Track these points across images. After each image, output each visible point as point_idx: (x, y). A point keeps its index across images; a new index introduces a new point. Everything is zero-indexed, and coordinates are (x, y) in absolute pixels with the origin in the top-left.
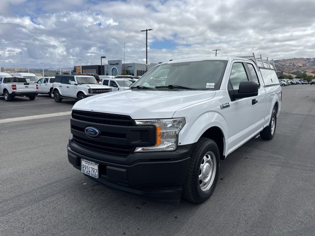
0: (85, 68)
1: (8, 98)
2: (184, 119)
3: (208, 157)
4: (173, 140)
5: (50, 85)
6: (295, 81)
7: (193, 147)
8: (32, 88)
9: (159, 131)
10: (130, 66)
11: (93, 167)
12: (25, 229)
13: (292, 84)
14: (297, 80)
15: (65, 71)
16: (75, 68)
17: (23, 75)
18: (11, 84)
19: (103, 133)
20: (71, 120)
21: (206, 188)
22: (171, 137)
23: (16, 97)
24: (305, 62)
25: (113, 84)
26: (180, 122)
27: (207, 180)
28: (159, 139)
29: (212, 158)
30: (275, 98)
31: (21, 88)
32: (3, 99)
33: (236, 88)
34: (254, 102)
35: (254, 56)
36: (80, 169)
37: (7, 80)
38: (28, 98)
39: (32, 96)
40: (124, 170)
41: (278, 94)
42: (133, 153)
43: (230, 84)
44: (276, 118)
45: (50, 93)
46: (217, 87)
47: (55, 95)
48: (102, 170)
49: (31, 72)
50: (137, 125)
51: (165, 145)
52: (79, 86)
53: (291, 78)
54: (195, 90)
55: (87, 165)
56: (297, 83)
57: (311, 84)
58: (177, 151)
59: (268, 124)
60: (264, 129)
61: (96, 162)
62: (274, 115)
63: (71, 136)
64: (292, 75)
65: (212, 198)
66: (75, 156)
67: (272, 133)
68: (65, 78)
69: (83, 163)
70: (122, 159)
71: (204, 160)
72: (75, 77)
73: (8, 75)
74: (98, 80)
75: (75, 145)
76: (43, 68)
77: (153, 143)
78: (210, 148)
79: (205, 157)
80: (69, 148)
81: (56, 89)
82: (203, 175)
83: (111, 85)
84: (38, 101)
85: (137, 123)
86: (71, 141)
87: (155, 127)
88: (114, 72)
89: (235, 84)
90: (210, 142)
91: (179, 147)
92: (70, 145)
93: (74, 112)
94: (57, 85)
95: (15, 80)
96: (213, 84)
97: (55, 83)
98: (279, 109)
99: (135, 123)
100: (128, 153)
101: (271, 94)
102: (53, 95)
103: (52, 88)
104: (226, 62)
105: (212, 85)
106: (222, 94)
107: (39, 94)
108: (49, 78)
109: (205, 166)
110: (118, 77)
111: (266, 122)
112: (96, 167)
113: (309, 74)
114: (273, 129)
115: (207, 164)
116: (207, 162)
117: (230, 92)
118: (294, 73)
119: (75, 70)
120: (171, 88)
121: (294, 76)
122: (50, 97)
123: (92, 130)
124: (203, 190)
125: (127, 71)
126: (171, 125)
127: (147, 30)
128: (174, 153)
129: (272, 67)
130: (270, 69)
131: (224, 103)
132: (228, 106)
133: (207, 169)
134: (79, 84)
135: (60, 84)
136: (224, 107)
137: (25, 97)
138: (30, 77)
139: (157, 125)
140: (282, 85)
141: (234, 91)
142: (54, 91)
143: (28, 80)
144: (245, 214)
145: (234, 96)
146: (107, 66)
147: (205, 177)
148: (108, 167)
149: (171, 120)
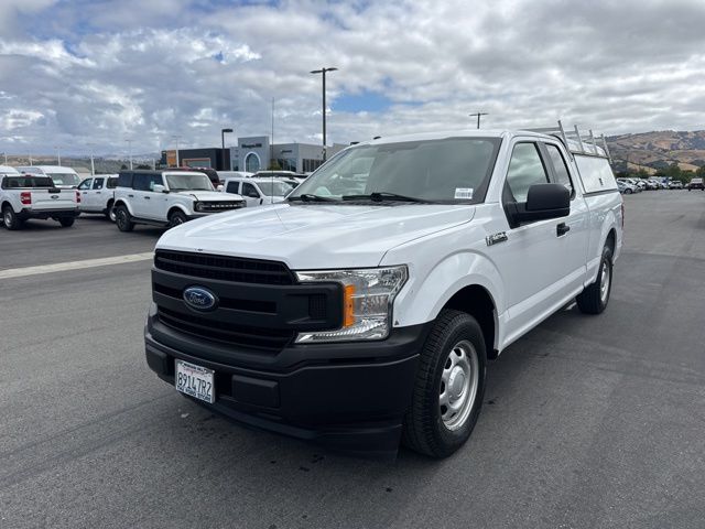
0: (185, 154)
1: (12, 223)
2: (405, 268)
3: (459, 353)
4: (382, 316)
5: (107, 193)
6: (654, 181)
7: (427, 330)
8: (66, 200)
9: (350, 297)
10: (287, 149)
11: (202, 377)
13: (648, 188)
14: (659, 181)
15: (140, 161)
16: (164, 155)
17: (46, 171)
18: (19, 192)
19: (223, 302)
20: (153, 272)
21: (456, 424)
22: (377, 309)
23: (31, 220)
24: (675, 141)
25: (249, 190)
26: (397, 276)
27: (457, 405)
28: (349, 312)
29: (468, 355)
30: (609, 221)
31: (41, 200)
33: (522, 198)
34: (561, 230)
35: (560, 128)
36: (173, 383)
37: (10, 183)
38: (58, 223)
39: (66, 218)
40: (272, 384)
41: (615, 212)
42: (292, 345)
43: (508, 190)
44: (610, 266)
45: (106, 211)
46: (479, 198)
47: (119, 217)
48: (222, 383)
49: (64, 163)
50: (300, 283)
51: (364, 328)
52: (172, 195)
53: (644, 176)
54: (430, 203)
55: (188, 373)
56: (658, 188)
57: (690, 188)
58: (390, 340)
59: (593, 279)
60: (586, 289)
61: (209, 367)
62: (607, 259)
63: (153, 309)
64: (646, 169)
65: (470, 444)
66: (161, 354)
67: (603, 298)
68: (141, 178)
69: (181, 368)
70: (268, 359)
71: (450, 361)
72: (164, 174)
73: (12, 171)
74: (216, 181)
75: (162, 329)
76: (92, 155)
77: (337, 324)
78: (464, 333)
79: (453, 354)
80: (149, 336)
81: (121, 203)
82: (449, 393)
83: (245, 193)
84: (81, 229)
85: (301, 277)
86: (153, 320)
87: (340, 286)
88: (251, 165)
89: (520, 189)
90: (464, 320)
91: (394, 332)
92: (150, 329)
93: (161, 253)
94: (122, 193)
95: (29, 182)
96: (471, 190)
97: (118, 189)
98: (619, 245)
99: (295, 277)
100: (281, 345)
101: (601, 211)
102: (113, 215)
103: (111, 201)
104: (498, 142)
105: (467, 192)
106: (489, 215)
107: (82, 214)
108: (106, 177)
109: (453, 374)
110: (261, 175)
111: (590, 274)
112: (209, 378)
113: (684, 166)
114: (604, 289)
115: (458, 369)
116: (457, 365)
117: (506, 209)
118: (651, 165)
119: (164, 160)
120: (376, 199)
121: (652, 171)
122: (107, 219)
123: (200, 294)
124: (450, 428)
125: (280, 162)
126: (376, 282)
127: (324, 71)
128: (385, 345)
129: (601, 152)
130: (597, 156)
131: (494, 233)
132: (504, 239)
133: (458, 380)
134: (172, 190)
135: (130, 191)
136: (495, 242)
137: (50, 221)
138: (62, 176)
139: (345, 282)
140: (625, 192)
141: (517, 206)
142: (116, 206)
143: (58, 183)
144: (543, 482)
145: (517, 216)
146: (236, 150)
147: (454, 399)
148: (235, 378)
149: (377, 271)
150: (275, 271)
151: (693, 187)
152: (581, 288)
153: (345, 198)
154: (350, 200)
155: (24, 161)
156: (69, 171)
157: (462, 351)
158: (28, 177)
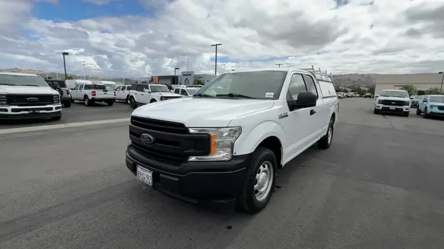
0: (160, 78)
1: (88, 103)
2: (240, 128)
3: (264, 167)
4: (229, 150)
5: (127, 92)
6: (351, 94)
7: (250, 157)
8: (110, 95)
9: (214, 141)
10: (200, 77)
11: (147, 174)
12: (75, 237)
13: (348, 97)
14: (352, 94)
15: (143, 80)
16: (152, 78)
17: (104, 83)
18: (91, 91)
19: (157, 140)
20: (130, 126)
21: (261, 198)
22: (226, 146)
23: (96, 102)
24: (360, 78)
25: (184, 92)
26: (237, 131)
27: (263, 190)
28: (213, 148)
29: (269, 167)
30: (333, 109)
31: (100, 94)
32: (84, 104)
33: (295, 98)
34: (312, 112)
35: (313, 69)
36: (136, 175)
37: (87, 87)
38: (107, 104)
39: (110, 102)
40: (177, 179)
41: (335, 105)
42: (186, 161)
43: (289, 94)
44: (332, 128)
45: (126, 100)
46: (276, 97)
47: (131, 101)
48: (156, 177)
49: (112, 80)
50: (191, 134)
51: (220, 155)
52: (152, 94)
53: (346, 91)
54: (254, 99)
55: (142, 172)
56: (352, 96)
57: (365, 97)
58: (232, 161)
59: (325, 134)
60: (322, 138)
61: (151, 170)
62: (331, 126)
63: (130, 142)
64: (347, 89)
65: (268, 207)
66: (132, 162)
67: (329, 142)
68: (140, 87)
69: (139, 169)
70: (176, 168)
71: (260, 171)
72: (149, 85)
73: (89, 83)
74: (170, 88)
75: (133, 151)
76: (124, 77)
77: (207, 152)
78: (267, 158)
79: (261, 167)
80: (128, 154)
81: (132, 96)
82: (259, 184)
83: (182, 94)
84: (116, 107)
85: (191, 131)
86: (130, 146)
87: (209, 135)
88: (187, 82)
89: (294, 94)
90: (267, 152)
91: (234, 158)
92: (128, 151)
93: (134, 118)
94: (133, 93)
95: (96, 87)
96: (273, 94)
97: (131, 91)
98: (336, 119)
99: (188, 131)
100: (182, 162)
101: (329, 105)
102: (129, 102)
103: (128, 96)
104: (285, 74)
105: (271, 94)
106: (280, 105)
108: (127, 86)
109: (261, 176)
110: (190, 87)
111: (324, 131)
112: (150, 174)
113: (362, 88)
114: (329, 138)
115: (264, 173)
116: (264, 172)
117: (288, 102)
118: (349, 87)
119: (152, 80)
120: (231, 96)
121: (349, 90)
122: (127, 103)
123: (148, 136)
124: (259, 200)
125: (199, 81)
126: (227, 134)
127: (216, 45)
128: (229, 163)
129: (329, 80)
130: (328, 82)
131: (282, 113)
132: (287, 116)
133: (264, 179)
134: (152, 92)
135: (135, 91)
136: (282, 117)
137: (104, 103)
138: (108, 85)
139: (212, 134)
140: (339, 98)
141: (293, 101)
142: (130, 98)
143: (107, 88)
144: (300, 226)
145: (293, 106)
146: (181, 76)
147: (261, 186)
148: (161, 175)
149: (228, 129)
150: (179, 128)
151: (366, 97)
152: (320, 138)
153: (217, 96)
154: (219, 96)
155: (97, 78)
156: (113, 83)
157: (266, 166)
158: (95, 85)
